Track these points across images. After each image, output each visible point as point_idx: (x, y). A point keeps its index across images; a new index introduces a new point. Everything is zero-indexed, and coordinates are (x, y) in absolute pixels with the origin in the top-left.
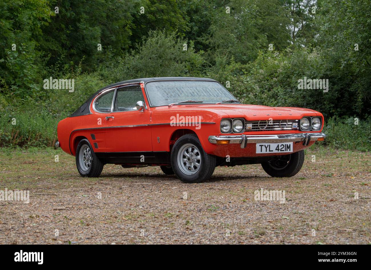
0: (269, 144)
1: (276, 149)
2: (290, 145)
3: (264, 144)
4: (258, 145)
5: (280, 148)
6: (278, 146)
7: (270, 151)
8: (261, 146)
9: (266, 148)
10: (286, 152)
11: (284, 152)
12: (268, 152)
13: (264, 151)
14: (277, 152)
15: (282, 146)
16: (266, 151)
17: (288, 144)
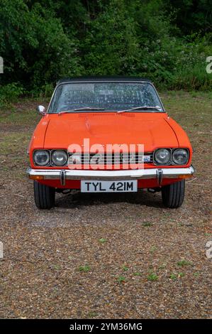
0: (99, 182)
1: (110, 188)
2: (132, 183)
3: (91, 182)
4: (83, 183)
5: (116, 186)
6: (114, 184)
7: (101, 190)
8: (88, 184)
9: (95, 187)
10: (126, 191)
11: (124, 191)
12: (98, 191)
13: (92, 190)
14: (112, 191)
15: (120, 185)
16: (96, 190)
17: (130, 182)
